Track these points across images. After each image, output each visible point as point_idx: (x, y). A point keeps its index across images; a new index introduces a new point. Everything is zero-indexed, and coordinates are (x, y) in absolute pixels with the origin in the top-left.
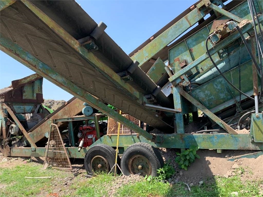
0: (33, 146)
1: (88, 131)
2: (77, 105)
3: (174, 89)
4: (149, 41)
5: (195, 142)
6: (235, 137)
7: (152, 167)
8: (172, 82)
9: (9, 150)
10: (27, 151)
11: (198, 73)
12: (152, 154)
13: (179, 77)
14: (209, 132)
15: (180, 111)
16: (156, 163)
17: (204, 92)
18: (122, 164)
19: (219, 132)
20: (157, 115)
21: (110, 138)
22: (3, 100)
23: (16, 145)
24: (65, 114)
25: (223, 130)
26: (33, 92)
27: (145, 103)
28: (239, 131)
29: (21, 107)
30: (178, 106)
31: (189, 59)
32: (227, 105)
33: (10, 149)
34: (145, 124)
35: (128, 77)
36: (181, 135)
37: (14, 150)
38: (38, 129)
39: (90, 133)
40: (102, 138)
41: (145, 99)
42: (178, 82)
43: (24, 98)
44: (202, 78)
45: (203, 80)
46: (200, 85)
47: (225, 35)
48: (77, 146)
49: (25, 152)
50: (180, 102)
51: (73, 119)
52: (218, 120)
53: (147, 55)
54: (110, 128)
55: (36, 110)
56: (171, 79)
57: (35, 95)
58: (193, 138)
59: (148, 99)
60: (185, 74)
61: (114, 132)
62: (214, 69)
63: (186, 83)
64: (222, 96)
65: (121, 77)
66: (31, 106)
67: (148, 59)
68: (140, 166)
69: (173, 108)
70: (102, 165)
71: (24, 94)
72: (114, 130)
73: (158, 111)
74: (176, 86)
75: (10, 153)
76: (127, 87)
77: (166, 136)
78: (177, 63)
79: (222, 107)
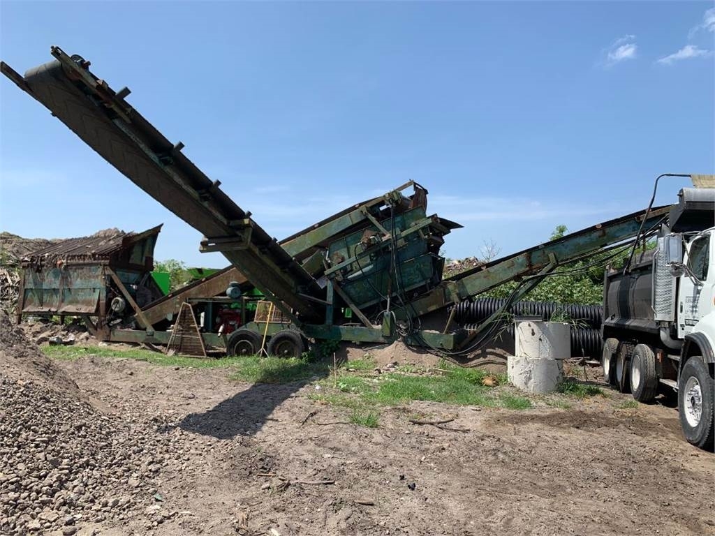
0: (150, 329)
1: (230, 316)
2: (220, 283)
3: (329, 282)
4: (313, 228)
5: (340, 333)
6: (371, 331)
7: (296, 350)
8: (327, 275)
9: (108, 332)
10: (138, 335)
11: (352, 270)
12: (299, 340)
13: (334, 272)
14: (352, 325)
15: (331, 303)
16: (301, 347)
17: (355, 288)
18: (268, 349)
19: (361, 326)
20: (309, 306)
21: (258, 325)
22: (107, 262)
23: (118, 327)
24: (201, 292)
25: (363, 325)
26: (142, 255)
27: (299, 292)
28: (375, 327)
29: (124, 275)
30: (330, 299)
31: (346, 256)
32: (372, 303)
33: (110, 331)
34: (297, 313)
35: (287, 270)
36: (329, 326)
37: (115, 334)
38: (157, 307)
39: (232, 319)
40: (248, 324)
41: (299, 289)
42: (332, 276)
43: (131, 262)
44: (353, 275)
45: (354, 277)
46: (351, 281)
47: (370, 246)
48: (217, 332)
49: (136, 337)
50: (332, 295)
51: (214, 299)
52: (362, 316)
53: (310, 242)
54: (258, 315)
55: (142, 282)
56: (327, 272)
57: (144, 259)
58: (338, 329)
59: (302, 288)
60: (340, 269)
61: (262, 319)
62: (360, 272)
63: (340, 278)
64: (370, 294)
65: (281, 269)
66: (136, 275)
67: (310, 246)
68: (286, 351)
69: (326, 300)
70: (247, 350)
71: (132, 256)
72: (262, 318)
73: (311, 301)
74: (331, 279)
75: (109, 336)
76: (285, 277)
77: (315, 326)
78: (335, 257)
79: (368, 305)
